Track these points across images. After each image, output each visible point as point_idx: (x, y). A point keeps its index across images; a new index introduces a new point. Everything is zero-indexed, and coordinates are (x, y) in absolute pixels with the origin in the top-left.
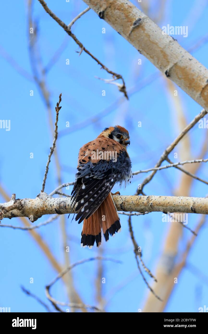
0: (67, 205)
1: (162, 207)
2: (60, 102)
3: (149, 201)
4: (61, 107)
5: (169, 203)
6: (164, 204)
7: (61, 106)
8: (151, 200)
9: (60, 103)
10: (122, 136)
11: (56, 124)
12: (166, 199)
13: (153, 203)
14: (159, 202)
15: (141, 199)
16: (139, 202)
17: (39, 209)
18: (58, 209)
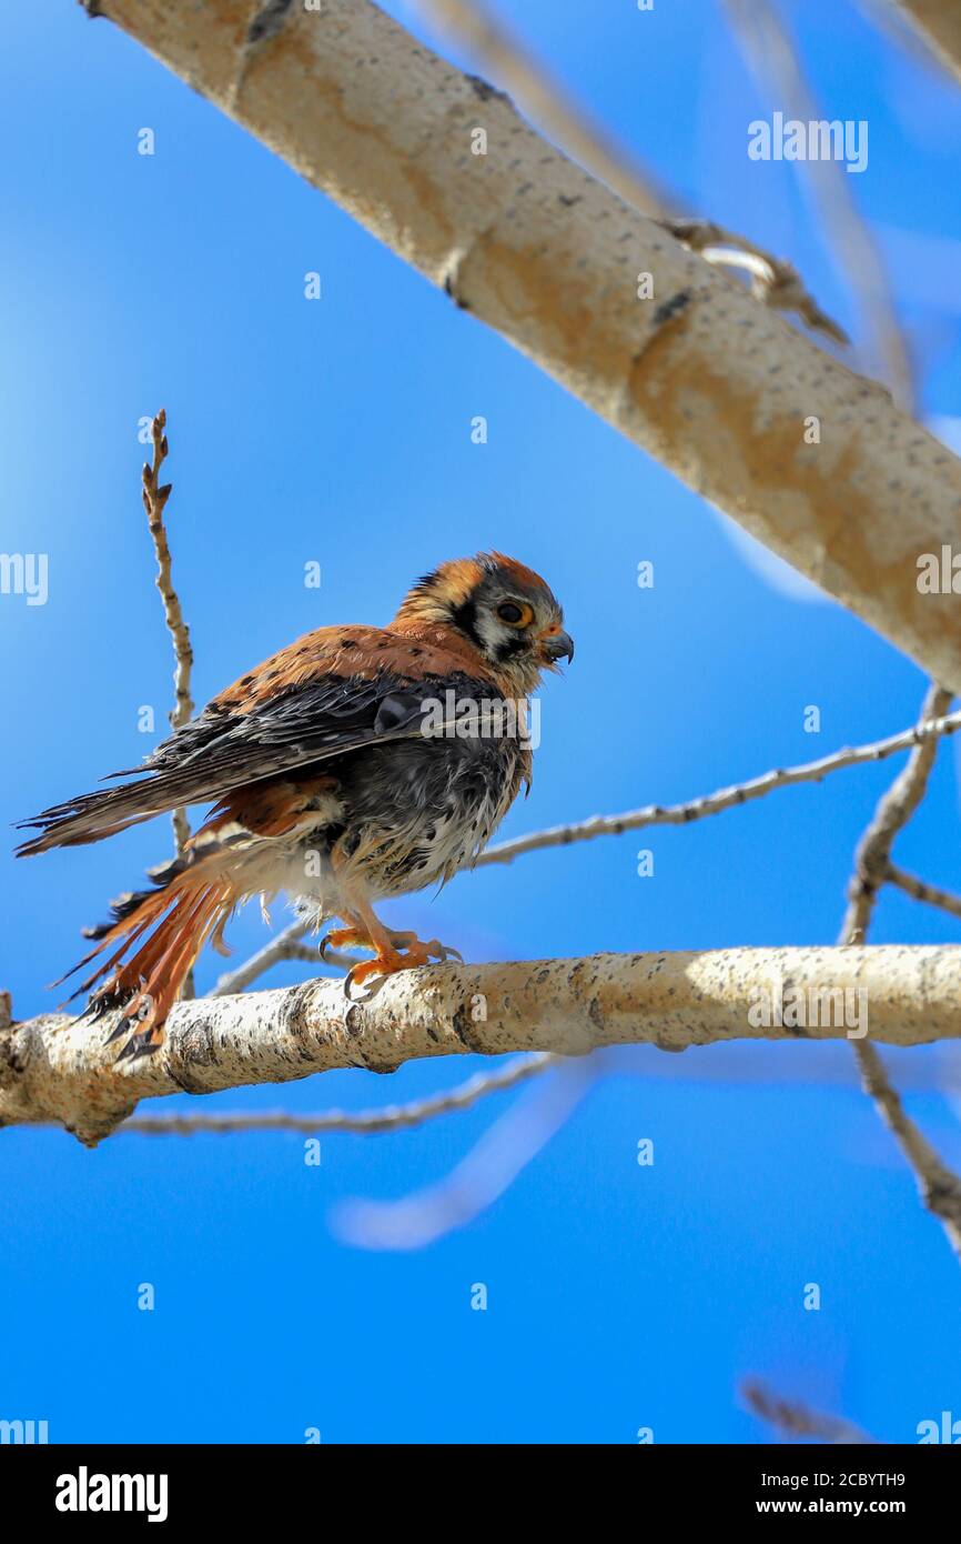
0: (218, 1039)
1: (644, 1015)
2: (158, 462)
3: (580, 988)
4: (166, 491)
5: (671, 992)
6: (651, 1001)
7: (166, 484)
8: (588, 980)
9: (161, 467)
10: (530, 606)
11: (165, 582)
12: (658, 969)
13: (598, 999)
14: (628, 990)
15: (544, 980)
16: (536, 999)
17: (96, 1074)
18: (180, 1066)
